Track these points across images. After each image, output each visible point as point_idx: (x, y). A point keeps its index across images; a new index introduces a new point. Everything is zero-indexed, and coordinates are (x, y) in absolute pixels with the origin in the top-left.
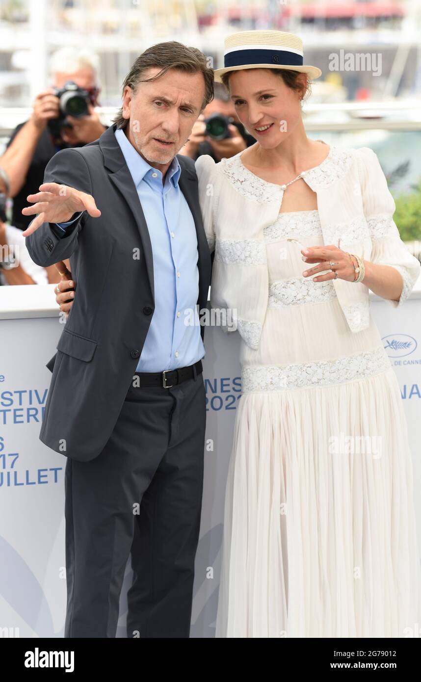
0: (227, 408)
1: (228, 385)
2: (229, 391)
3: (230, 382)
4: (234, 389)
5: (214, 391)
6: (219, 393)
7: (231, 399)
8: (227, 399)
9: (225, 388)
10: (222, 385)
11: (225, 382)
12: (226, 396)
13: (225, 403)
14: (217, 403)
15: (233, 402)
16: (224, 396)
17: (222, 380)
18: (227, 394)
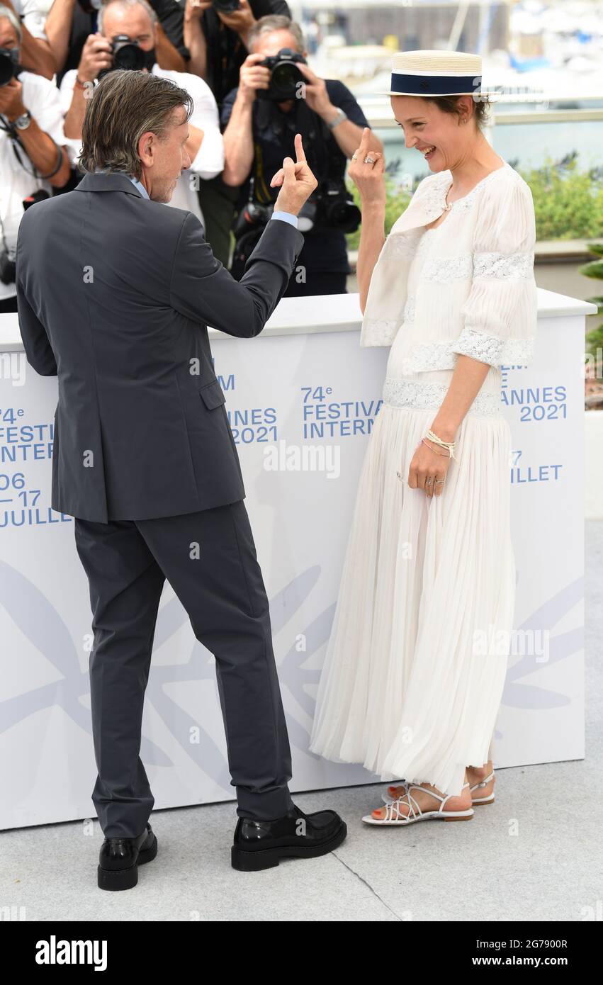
0: (258, 440)
1: (260, 417)
2: (261, 423)
3: (262, 413)
4: (265, 420)
5: (245, 423)
6: (250, 425)
7: (262, 431)
8: (258, 431)
9: (256, 420)
10: (253, 417)
11: (256, 414)
12: (257, 428)
13: (257, 436)
14: (248, 435)
15: (264, 435)
16: (255, 428)
17: (253, 411)
18: (259, 426)
